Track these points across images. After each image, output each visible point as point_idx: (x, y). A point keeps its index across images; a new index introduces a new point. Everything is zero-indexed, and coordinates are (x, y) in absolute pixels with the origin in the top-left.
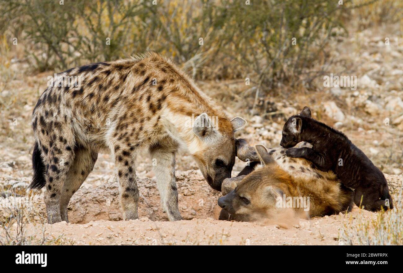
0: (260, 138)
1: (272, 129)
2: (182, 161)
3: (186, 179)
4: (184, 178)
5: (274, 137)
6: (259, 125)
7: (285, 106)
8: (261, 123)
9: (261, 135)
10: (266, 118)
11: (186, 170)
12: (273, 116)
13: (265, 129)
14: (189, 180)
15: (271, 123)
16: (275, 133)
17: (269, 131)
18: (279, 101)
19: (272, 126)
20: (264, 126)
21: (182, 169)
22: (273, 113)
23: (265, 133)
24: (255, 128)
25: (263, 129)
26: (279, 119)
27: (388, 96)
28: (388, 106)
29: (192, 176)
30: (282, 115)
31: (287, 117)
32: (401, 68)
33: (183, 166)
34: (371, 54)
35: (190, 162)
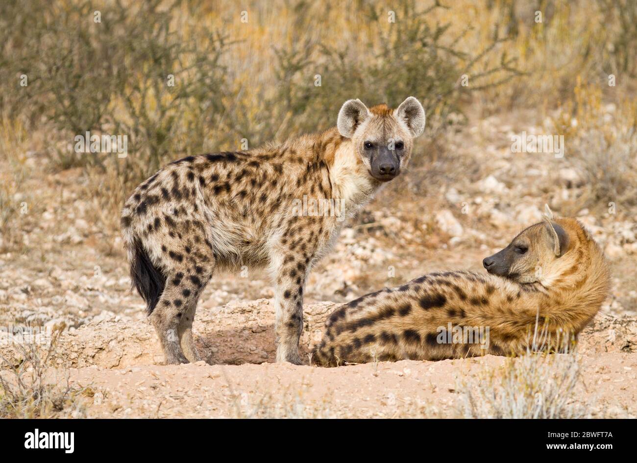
0: (353, 258)
1: (369, 246)
2: (250, 287)
3: (255, 311)
4: (253, 309)
5: (371, 257)
6: (350, 240)
7: (385, 216)
8: (354, 237)
9: (353, 254)
10: (360, 231)
11: (255, 298)
12: (370, 230)
13: (360, 246)
14: (259, 313)
15: (366, 239)
16: (373, 251)
17: (364, 248)
18: (378, 209)
19: (367, 242)
20: (358, 242)
21: (250, 297)
22: (369, 225)
23: (359, 251)
24: (346, 245)
25: (356, 245)
26: (378, 233)
27: (520, 203)
28: (521, 217)
29: (263, 306)
30: (381, 228)
31: (387, 231)
32: (537, 167)
33: (251, 294)
34: (498, 148)
35: (261, 288)
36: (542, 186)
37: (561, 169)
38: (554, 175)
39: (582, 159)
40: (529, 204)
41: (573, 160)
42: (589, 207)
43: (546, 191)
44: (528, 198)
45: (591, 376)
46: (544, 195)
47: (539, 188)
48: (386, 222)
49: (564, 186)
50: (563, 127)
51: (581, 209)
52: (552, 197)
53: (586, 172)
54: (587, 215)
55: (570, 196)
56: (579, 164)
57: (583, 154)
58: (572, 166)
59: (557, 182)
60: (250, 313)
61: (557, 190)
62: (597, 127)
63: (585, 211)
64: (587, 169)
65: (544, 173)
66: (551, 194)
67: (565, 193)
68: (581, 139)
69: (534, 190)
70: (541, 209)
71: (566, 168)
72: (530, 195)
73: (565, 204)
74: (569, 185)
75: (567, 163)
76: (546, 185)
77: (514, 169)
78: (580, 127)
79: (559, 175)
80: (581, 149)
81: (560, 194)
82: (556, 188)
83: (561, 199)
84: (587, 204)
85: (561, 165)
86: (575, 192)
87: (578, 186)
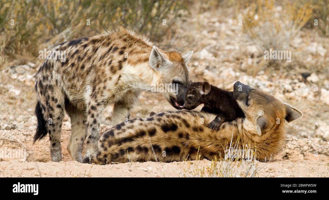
27: (222, 66)
28: (222, 74)
32: (233, 45)
34: (209, 32)
36: (236, 56)
37: (247, 46)
38: (243, 50)
39: (261, 40)
40: (227, 67)
41: (255, 41)
42: (265, 70)
43: (238, 59)
44: (226, 63)
45: (263, 174)
46: (237, 62)
47: (233, 57)
49: (249, 57)
50: (250, 20)
51: (259, 71)
52: (242, 63)
53: (263, 48)
54: (263, 75)
55: (253, 63)
56: (259, 43)
57: (262, 37)
58: (254, 44)
59: (245, 54)
61: (245, 59)
62: (270, 21)
63: (262, 72)
64: (264, 46)
65: (237, 48)
66: (241, 61)
67: (250, 61)
68: (260, 28)
69: (231, 58)
70: (234, 70)
71: (251, 45)
72: (228, 61)
73: (251, 67)
74: (252, 56)
75: (251, 42)
76: (238, 56)
77: (219, 45)
78: (260, 20)
79: (246, 49)
80: (260, 33)
81: (247, 61)
82: (244, 57)
83: (247, 64)
84: (263, 68)
85: (248, 44)
86: (256, 60)
87: (258, 57)
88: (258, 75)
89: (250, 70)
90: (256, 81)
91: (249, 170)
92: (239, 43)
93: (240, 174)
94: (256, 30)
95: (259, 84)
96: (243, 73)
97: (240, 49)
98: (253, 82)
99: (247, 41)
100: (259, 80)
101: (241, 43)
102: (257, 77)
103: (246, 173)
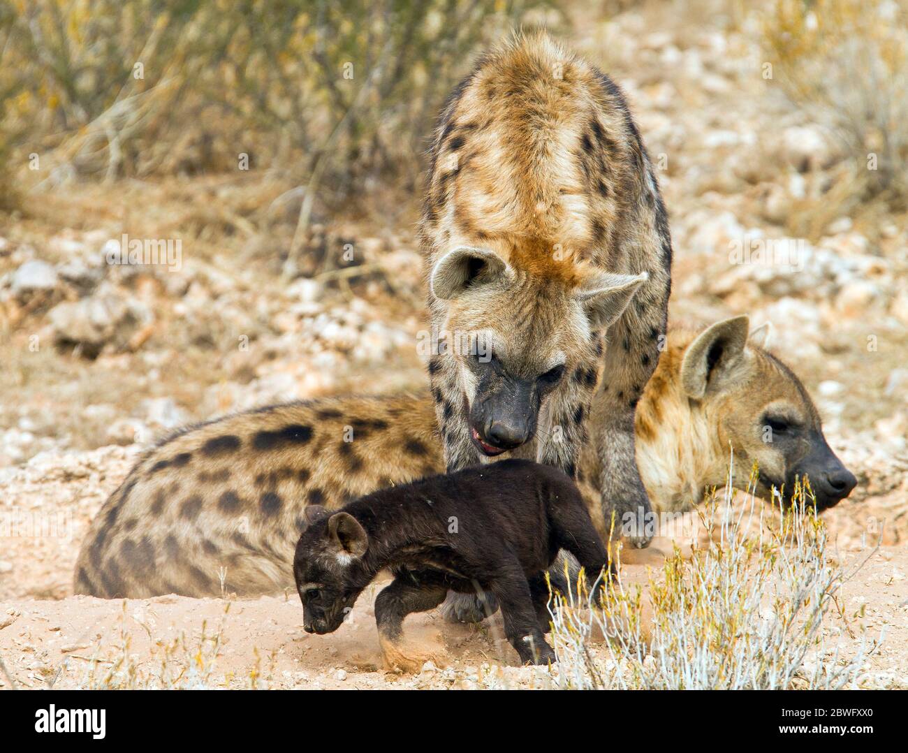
0: (316, 347)
1: (352, 318)
2: (84, 420)
3: (95, 476)
4: (89, 471)
5: (358, 343)
6: (309, 307)
7: (387, 249)
8: (319, 299)
9: (317, 337)
10: (333, 284)
11: (93, 446)
12: (353, 281)
13: (331, 319)
14: (102, 479)
15: (346, 302)
16: (361, 329)
17: (342, 323)
18: (370, 234)
19: (348, 309)
20: (327, 311)
21: (82, 443)
22: (351, 272)
23: (331, 332)
24: (301, 317)
25: (322, 318)
26: (372, 289)
27: (695, 209)
28: (696, 240)
29: (112, 464)
30: (379, 275)
31: (396, 282)
32: (732, 127)
33: (85, 436)
34: (642, 85)
35: (109, 422)
36: (744, 169)
37: (785, 127)
38: (772, 144)
39: (831, 104)
40: (712, 210)
41: (812, 109)
42: (853, 215)
43: (752, 180)
44: (712, 197)
46: (750, 189)
47: (736, 174)
48: (390, 262)
49: (792, 168)
51: (833, 218)
52: (767, 194)
53: (842, 134)
54: (847, 232)
55: (807, 190)
57: (834, 95)
58: (810, 120)
59: (778, 160)
60: (84, 480)
61: (779, 177)
62: (861, 32)
63: (844, 224)
64: (844, 126)
65: (748, 137)
66: (764, 185)
67: (797, 183)
68: (828, 59)
69: (727, 178)
70: (741, 221)
72: (717, 189)
73: (798, 205)
74: (805, 167)
75: (798, 116)
76: (754, 166)
77: (679, 131)
79: (782, 142)
80: (826, 81)
81: (784, 185)
82: (774, 170)
83: (788, 196)
84: (846, 208)
85: (786, 120)
86: (819, 179)
87: (827, 167)
88: (831, 235)
89: (799, 218)
90: (823, 257)
91: (807, 585)
92: (753, 118)
93: (775, 601)
94: (812, 69)
95: (835, 268)
96: (775, 231)
97: (760, 140)
98: (812, 260)
99: (783, 113)
100: (835, 252)
101: (763, 120)
102: (828, 243)
103: (796, 599)
